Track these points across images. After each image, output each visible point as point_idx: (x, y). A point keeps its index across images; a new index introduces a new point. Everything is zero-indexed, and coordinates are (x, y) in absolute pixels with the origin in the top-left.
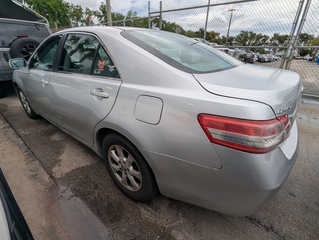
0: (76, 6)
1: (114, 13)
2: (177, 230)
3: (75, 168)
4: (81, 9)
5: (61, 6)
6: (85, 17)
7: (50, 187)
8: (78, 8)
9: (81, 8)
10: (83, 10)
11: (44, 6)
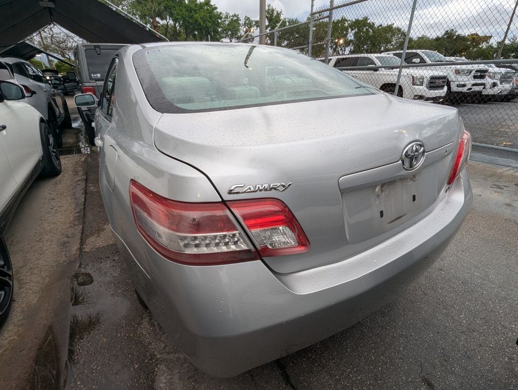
0: (233, 16)
1: (286, 19)
2: (167, 366)
3: (112, 243)
4: (238, 20)
5: (210, 17)
6: (242, 30)
7: (70, 261)
8: (235, 18)
9: (238, 18)
10: (240, 20)
11: (191, 21)
